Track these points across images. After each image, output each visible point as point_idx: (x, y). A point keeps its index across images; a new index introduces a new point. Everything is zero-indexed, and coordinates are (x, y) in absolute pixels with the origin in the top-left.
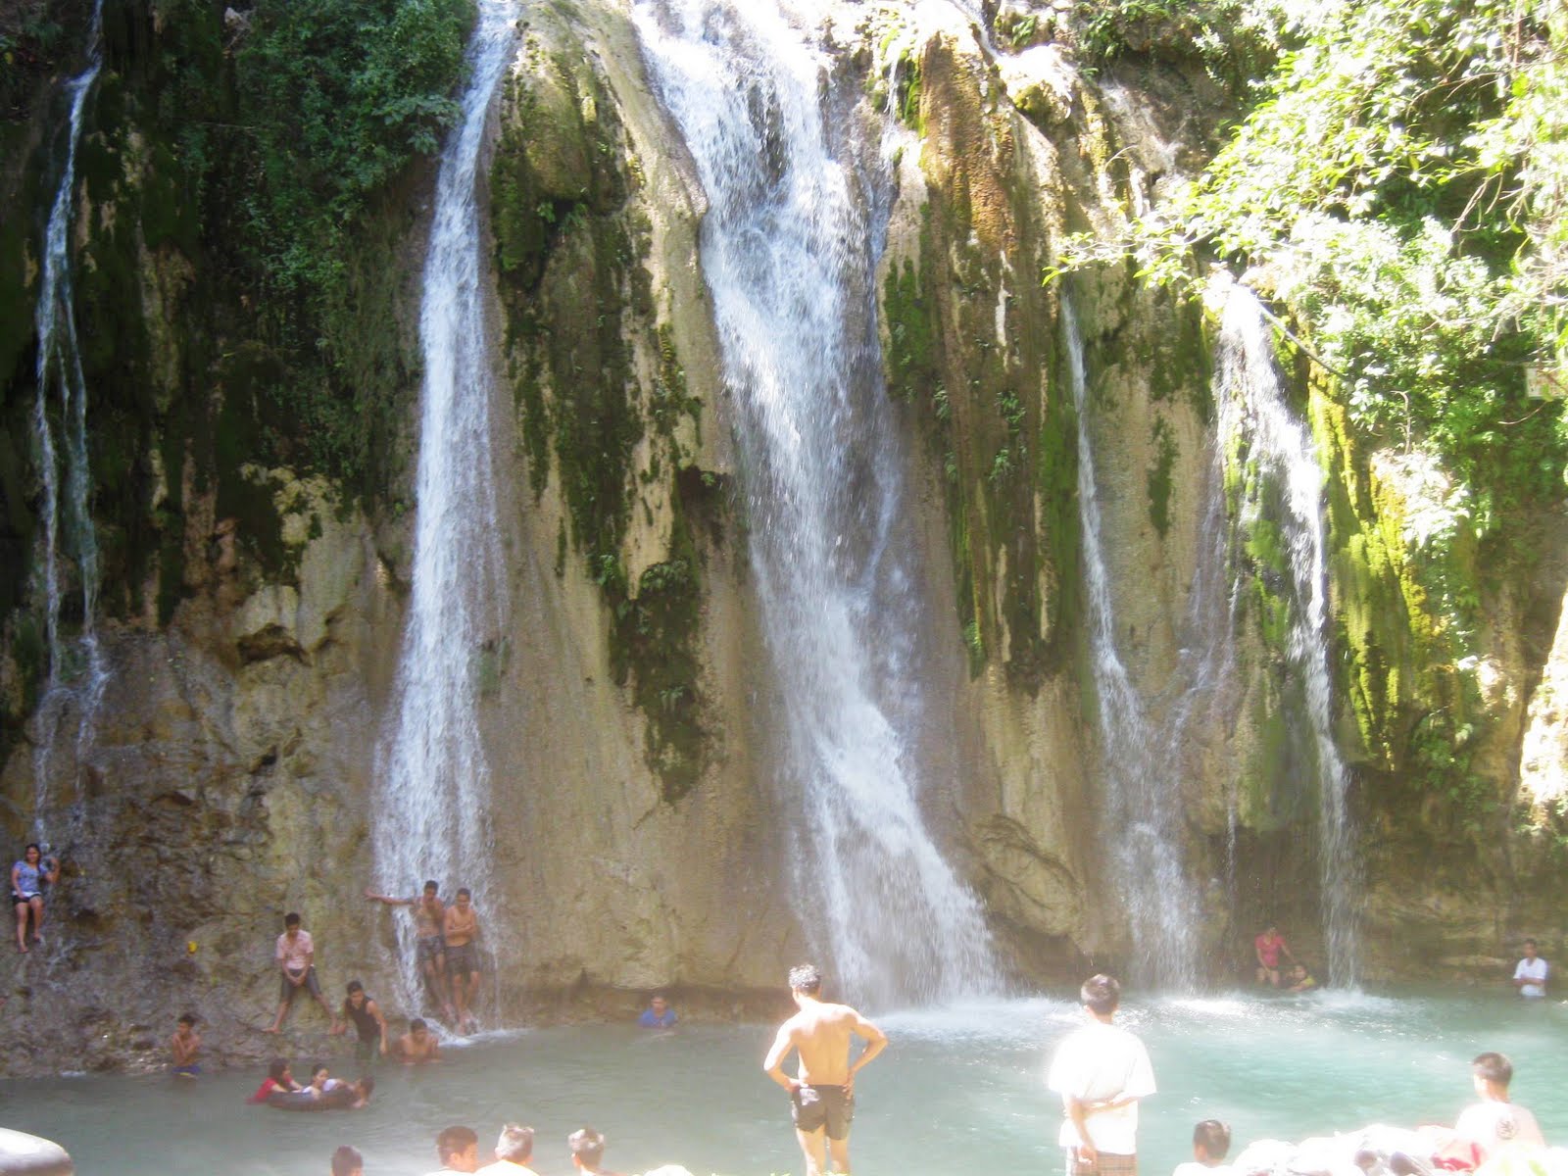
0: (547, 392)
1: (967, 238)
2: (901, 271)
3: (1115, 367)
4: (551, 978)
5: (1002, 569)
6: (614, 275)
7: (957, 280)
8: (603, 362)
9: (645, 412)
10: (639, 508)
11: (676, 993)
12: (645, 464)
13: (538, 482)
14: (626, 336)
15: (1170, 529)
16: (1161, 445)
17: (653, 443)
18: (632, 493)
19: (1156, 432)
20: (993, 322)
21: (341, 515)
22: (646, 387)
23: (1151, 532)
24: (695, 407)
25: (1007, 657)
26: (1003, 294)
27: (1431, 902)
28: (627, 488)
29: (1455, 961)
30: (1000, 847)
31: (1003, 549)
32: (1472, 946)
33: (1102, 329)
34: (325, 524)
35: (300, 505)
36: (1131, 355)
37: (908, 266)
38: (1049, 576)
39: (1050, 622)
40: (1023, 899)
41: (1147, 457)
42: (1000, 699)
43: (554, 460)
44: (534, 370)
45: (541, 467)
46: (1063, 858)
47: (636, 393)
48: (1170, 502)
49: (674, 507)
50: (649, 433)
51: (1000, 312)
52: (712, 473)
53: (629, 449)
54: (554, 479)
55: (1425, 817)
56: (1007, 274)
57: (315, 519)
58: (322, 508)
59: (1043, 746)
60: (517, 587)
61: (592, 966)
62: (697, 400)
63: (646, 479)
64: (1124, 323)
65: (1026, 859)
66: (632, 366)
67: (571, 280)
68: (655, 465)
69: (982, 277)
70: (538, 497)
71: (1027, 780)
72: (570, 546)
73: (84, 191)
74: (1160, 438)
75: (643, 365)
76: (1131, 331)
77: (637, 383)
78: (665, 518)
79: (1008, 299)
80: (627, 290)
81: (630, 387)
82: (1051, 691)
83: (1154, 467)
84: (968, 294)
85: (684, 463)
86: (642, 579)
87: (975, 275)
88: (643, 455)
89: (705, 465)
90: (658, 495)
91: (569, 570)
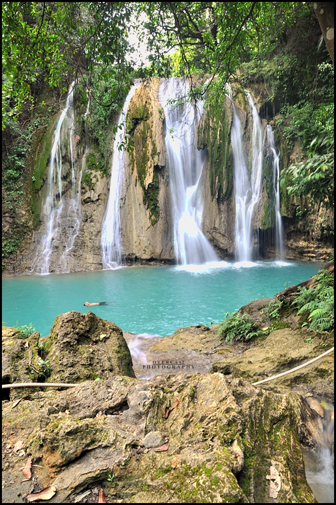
0: (134, 153)
1: (214, 119)
2: (201, 126)
4: (130, 257)
5: (217, 181)
6: (147, 132)
8: (143, 148)
9: (150, 156)
10: (148, 173)
11: (151, 260)
12: (149, 165)
13: (133, 170)
14: (148, 142)
17: (151, 162)
18: (147, 171)
20: (217, 134)
21: (102, 178)
24: (159, 154)
25: (217, 197)
27: (301, 243)
28: (146, 169)
29: (306, 255)
30: (215, 233)
32: (309, 252)
34: (99, 179)
35: (95, 176)
37: (202, 125)
38: (226, 181)
39: (225, 191)
42: (215, 205)
43: (135, 165)
45: (133, 167)
46: (226, 235)
47: (148, 153)
49: (153, 172)
50: (151, 159)
51: (219, 132)
52: (161, 166)
53: (147, 163)
54: (135, 169)
55: (299, 226)
56: (220, 125)
57: (98, 179)
58: (99, 177)
59: (224, 214)
60: (127, 188)
61: (137, 255)
63: (150, 168)
65: (220, 235)
68: (151, 165)
69: (216, 126)
70: (133, 172)
71: (220, 220)
72: (138, 181)
75: (150, 147)
78: (152, 174)
79: (220, 130)
80: (149, 134)
81: (148, 151)
82: (226, 203)
84: (213, 130)
85: (155, 164)
86: (148, 186)
87: (214, 126)
88: (149, 163)
89: (160, 164)
90: (152, 170)
91: (137, 185)
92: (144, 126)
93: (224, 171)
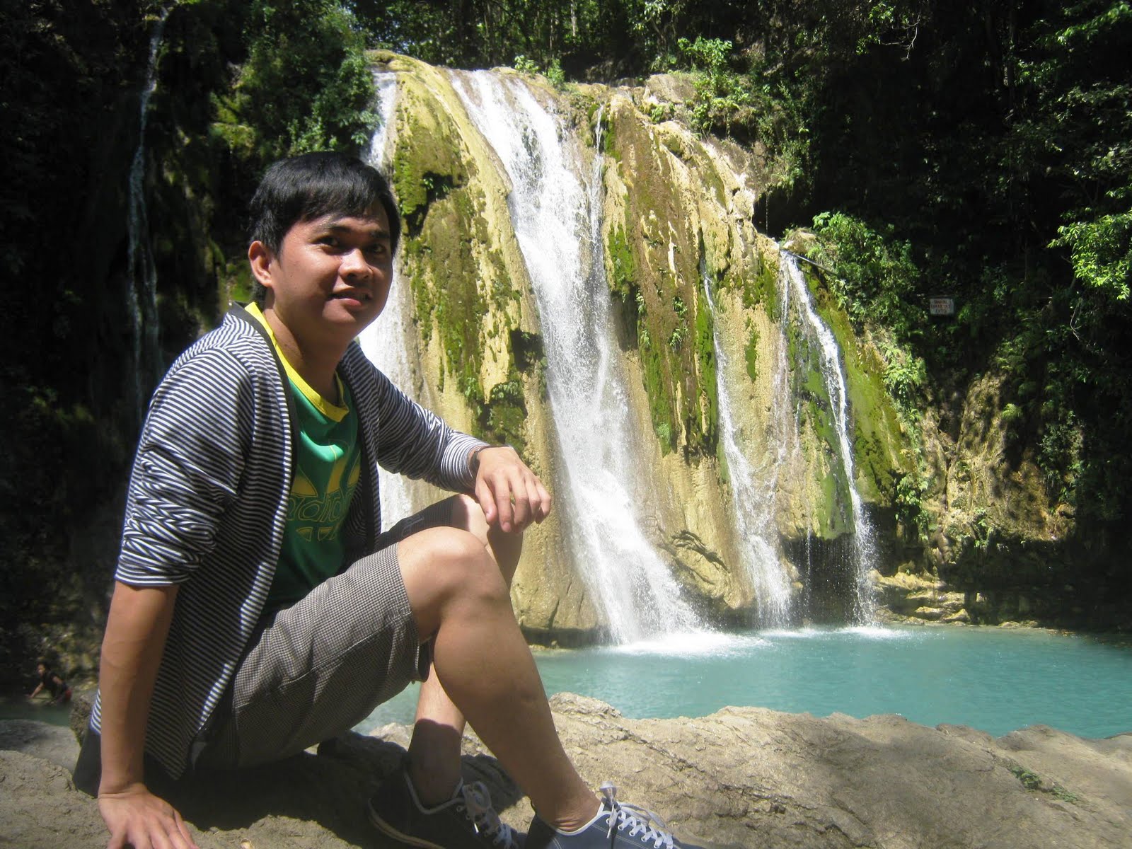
0: (430, 285)
1: (649, 215)
2: (616, 230)
3: (723, 290)
5: (679, 394)
6: (466, 221)
7: (646, 237)
8: (463, 269)
9: (488, 298)
10: (488, 352)
12: (490, 327)
13: (426, 336)
14: (474, 254)
15: (757, 377)
16: (750, 332)
17: (494, 315)
18: (483, 344)
19: (748, 326)
20: (667, 259)
22: (489, 283)
23: (748, 378)
24: (517, 295)
25: (684, 443)
26: (671, 245)
27: (900, 579)
28: (480, 340)
30: (684, 549)
31: (679, 384)
32: (921, 602)
33: (717, 269)
36: (732, 284)
37: (620, 227)
38: (704, 399)
39: (707, 424)
40: (698, 578)
41: (745, 338)
42: (681, 466)
43: (435, 323)
44: (421, 272)
45: (428, 327)
46: (719, 555)
47: (483, 287)
48: (756, 363)
49: (509, 352)
50: (492, 308)
51: (671, 255)
52: (528, 333)
53: (481, 319)
54: (435, 335)
56: (673, 235)
59: (703, 493)
62: (517, 292)
63: (491, 336)
64: (729, 267)
65: (699, 556)
66: (479, 272)
67: (443, 221)
68: (496, 327)
69: (659, 235)
70: (427, 345)
71: (697, 511)
72: (446, 373)
73: (151, 155)
74: (749, 328)
75: (486, 272)
76: (731, 270)
77: (483, 282)
78: (504, 358)
79: (675, 248)
80: (473, 230)
81: (479, 283)
82: (705, 462)
83: (748, 344)
84: (652, 245)
85: (513, 327)
86: (492, 392)
87: (655, 233)
88: (488, 321)
89: (524, 328)
90: (501, 344)
91: (447, 387)
92: (457, 203)
93: (697, 365)
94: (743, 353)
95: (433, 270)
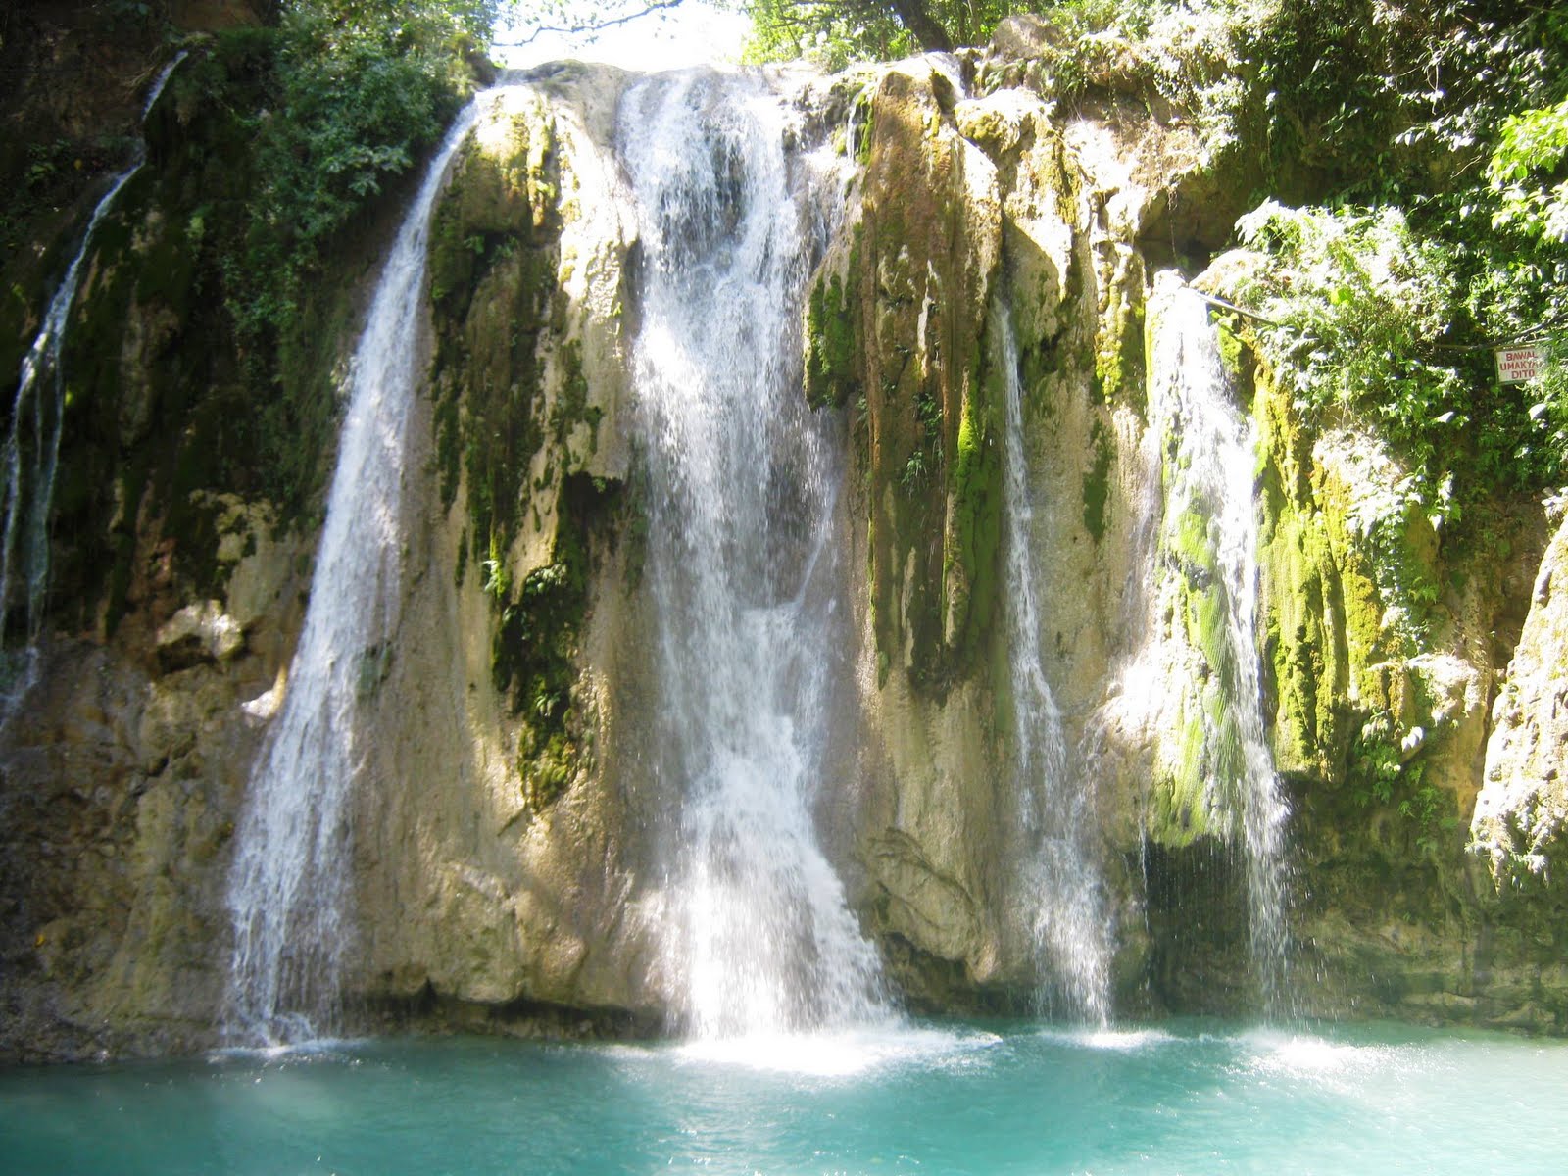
0: (463, 411)
1: (897, 253)
2: (828, 286)
3: (1056, 374)
4: (395, 987)
5: (910, 572)
6: (536, 299)
7: (884, 292)
8: (512, 380)
9: (546, 424)
10: (531, 515)
11: (519, 1008)
12: (539, 472)
13: (448, 497)
14: (540, 353)
15: (1106, 532)
16: (1097, 449)
17: (550, 452)
18: (526, 501)
19: (1094, 436)
20: (915, 329)
21: (277, 535)
22: (550, 399)
23: (1085, 537)
24: (594, 417)
25: (909, 662)
26: (927, 301)
27: (1388, 931)
28: (522, 496)
29: (1418, 999)
30: (893, 863)
31: (914, 551)
32: (1437, 984)
33: (1040, 337)
34: (260, 544)
35: (239, 526)
36: (1070, 361)
37: (836, 281)
38: (957, 578)
39: (956, 626)
40: (918, 920)
41: (1084, 460)
42: (900, 706)
43: (464, 475)
44: (457, 391)
45: (452, 482)
46: (960, 875)
47: (540, 407)
48: (1107, 506)
49: (560, 510)
50: (547, 443)
51: (923, 318)
52: (603, 479)
53: (529, 459)
54: (462, 494)
55: (1375, 834)
56: (932, 282)
57: (251, 540)
58: (259, 529)
59: (949, 756)
60: (410, 595)
61: (436, 976)
62: (597, 409)
63: (540, 487)
64: (1063, 331)
65: (921, 877)
66: (541, 382)
67: (492, 306)
68: (549, 473)
69: (908, 287)
70: (447, 510)
71: (927, 791)
72: (471, 556)
74: (1097, 441)
75: (552, 380)
76: (1071, 338)
77: (543, 397)
78: (551, 523)
79: (930, 306)
80: (548, 312)
81: (536, 401)
82: (961, 697)
83: (1089, 470)
84: (892, 304)
85: (573, 468)
86: (526, 585)
87: (901, 284)
88: (539, 464)
89: (596, 470)
90: (546, 501)
91: (466, 579)
92: (526, 272)
93: (949, 517)
94: (1078, 488)
95: (471, 388)
